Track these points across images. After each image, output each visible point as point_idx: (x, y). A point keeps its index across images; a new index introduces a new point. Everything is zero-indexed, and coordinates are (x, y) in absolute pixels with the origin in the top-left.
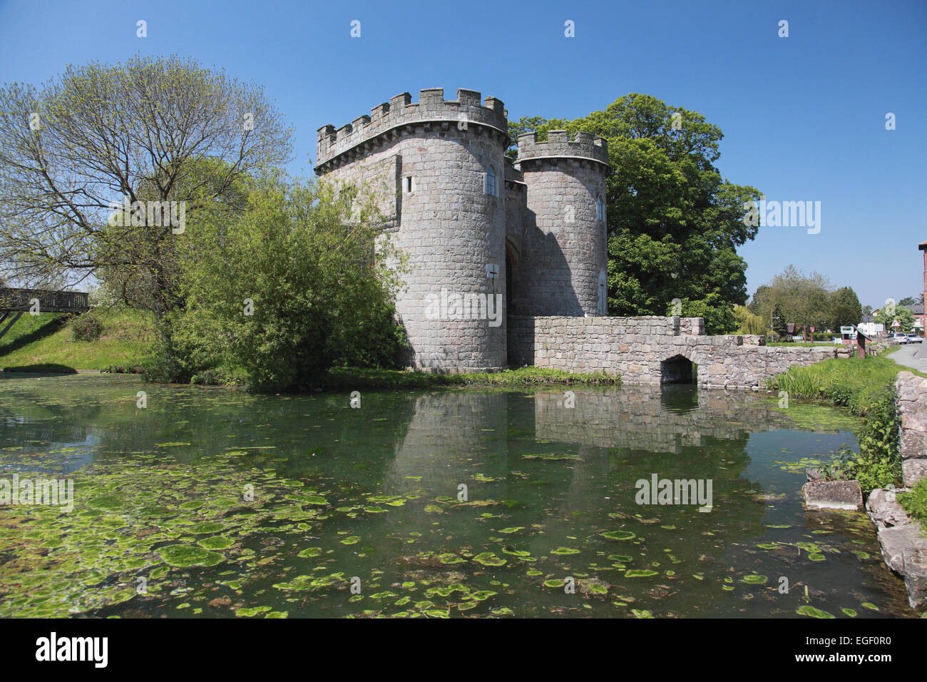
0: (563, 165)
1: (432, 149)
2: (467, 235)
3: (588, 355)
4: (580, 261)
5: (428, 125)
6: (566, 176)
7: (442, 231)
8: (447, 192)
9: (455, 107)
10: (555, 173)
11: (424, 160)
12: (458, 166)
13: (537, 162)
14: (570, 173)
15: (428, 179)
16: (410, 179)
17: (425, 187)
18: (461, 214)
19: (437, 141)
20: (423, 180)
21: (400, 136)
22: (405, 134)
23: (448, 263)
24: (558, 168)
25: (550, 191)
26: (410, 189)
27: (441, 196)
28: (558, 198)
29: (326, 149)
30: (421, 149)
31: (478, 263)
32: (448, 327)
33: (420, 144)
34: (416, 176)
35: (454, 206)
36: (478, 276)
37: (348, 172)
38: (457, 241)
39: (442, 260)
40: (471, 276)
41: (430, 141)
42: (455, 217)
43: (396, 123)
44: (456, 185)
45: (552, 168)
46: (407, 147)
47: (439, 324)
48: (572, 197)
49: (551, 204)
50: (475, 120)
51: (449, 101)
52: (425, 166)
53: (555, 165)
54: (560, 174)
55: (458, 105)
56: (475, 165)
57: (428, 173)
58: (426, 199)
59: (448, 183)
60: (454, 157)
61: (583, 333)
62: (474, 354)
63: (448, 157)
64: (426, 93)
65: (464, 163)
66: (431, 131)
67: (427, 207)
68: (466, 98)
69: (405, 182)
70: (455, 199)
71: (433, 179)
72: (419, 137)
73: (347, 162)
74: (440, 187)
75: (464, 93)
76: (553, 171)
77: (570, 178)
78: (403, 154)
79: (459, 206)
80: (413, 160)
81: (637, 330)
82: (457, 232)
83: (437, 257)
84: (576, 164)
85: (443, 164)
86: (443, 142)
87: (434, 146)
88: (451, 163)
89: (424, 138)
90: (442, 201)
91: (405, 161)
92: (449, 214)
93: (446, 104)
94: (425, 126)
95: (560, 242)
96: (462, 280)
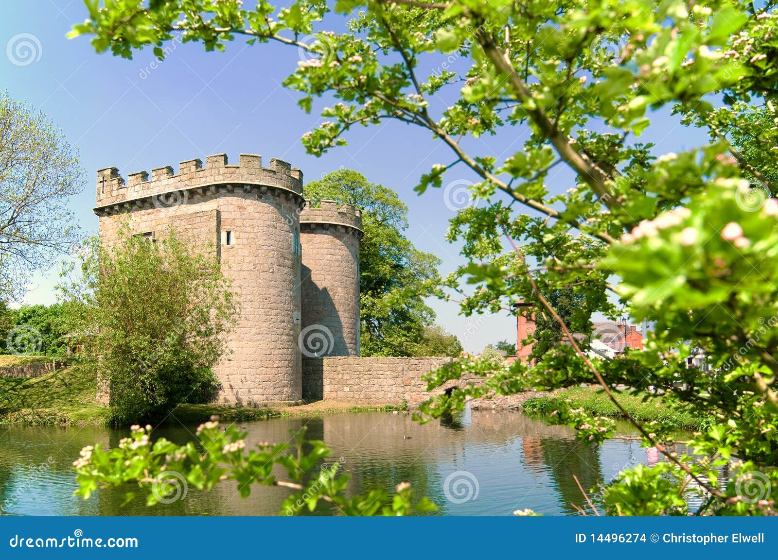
0: (333, 230)
1: (251, 209)
2: (280, 286)
3: (374, 389)
4: (345, 311)
5: (248, 187)
6: (335, 239)
7: (260, 281)
8: (264, 248)
9: (272, 174)
10: (326, 236)
11: (243, 217)
12: (274, 226)
13: (312, 226)
14: (338, 237)
15: (247, 235)
16: (228, 233)
17: (245, 241)
18: (276, 268)
19: (255, 202)
20: (242, 235)
21: (218, 192)
22: (223, 191)
23: (266, 310)
24: (328, 232)
25: (322, 251)
26: (228, 243)
27: (260, 251)
28: (329, 257)
29: (112, 191)
30: (240, 208)
31: (289, 311)
32: (266, 365)
33: (239, 203)
34: (236, 231)
35: (270, 261)
36: (289, 322)
37: (145, 218)
38: (273, 291)
39: (261, 307)
40: (284, 322)
41: (248, 201)
42: (271, 270)
43: (215, 181)
44: (272, 242)
45: (324, 231)
46: (227, 204)
47: (258, 363)
48: (339, 257)
49: (323, 262)
50: (287, 187)
51: (266, 168)
52: (245, 223)
53: (327, 230)
54: (331, 237)
55: (274, 172)
56: (286, 226)
57: (248, 229)
58: (246, 252)
59: (265, 240)
60: (270, 217)
61: (369, 370)
62: (286, 389)
63: (266, 217)
64: (246, 158)
65: (278, 224)
66: (250, 192)
67: (247, 259)
68: (280, 167)
69: (224, 235)
70: (271, 254)
71: (252, 236)
72: (239, 197)
73: (141, 208)
74: (259, 243)
75: (280, 162)
76: (325, 234)
77: (338, 241)
78: (222, 209)
79: (274, 260)
80: (233, 216)
81: (419, 368)
82: (273, 283)
83: (257, 304)
84: (343, 230)
85: (261, 223)
86: (260, 204)
87: (253, 206)
88: (268, 223)
89: (243, 197)
90: (260, 255)
91: (223, 216)
92: (266, 267)
93: (264, 170)
94: (245, 187)
95: (331, 294)
96: (277, 324)
